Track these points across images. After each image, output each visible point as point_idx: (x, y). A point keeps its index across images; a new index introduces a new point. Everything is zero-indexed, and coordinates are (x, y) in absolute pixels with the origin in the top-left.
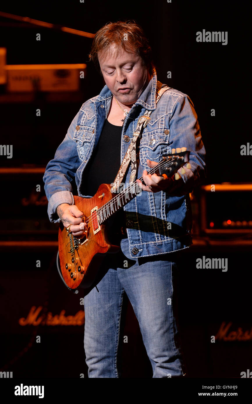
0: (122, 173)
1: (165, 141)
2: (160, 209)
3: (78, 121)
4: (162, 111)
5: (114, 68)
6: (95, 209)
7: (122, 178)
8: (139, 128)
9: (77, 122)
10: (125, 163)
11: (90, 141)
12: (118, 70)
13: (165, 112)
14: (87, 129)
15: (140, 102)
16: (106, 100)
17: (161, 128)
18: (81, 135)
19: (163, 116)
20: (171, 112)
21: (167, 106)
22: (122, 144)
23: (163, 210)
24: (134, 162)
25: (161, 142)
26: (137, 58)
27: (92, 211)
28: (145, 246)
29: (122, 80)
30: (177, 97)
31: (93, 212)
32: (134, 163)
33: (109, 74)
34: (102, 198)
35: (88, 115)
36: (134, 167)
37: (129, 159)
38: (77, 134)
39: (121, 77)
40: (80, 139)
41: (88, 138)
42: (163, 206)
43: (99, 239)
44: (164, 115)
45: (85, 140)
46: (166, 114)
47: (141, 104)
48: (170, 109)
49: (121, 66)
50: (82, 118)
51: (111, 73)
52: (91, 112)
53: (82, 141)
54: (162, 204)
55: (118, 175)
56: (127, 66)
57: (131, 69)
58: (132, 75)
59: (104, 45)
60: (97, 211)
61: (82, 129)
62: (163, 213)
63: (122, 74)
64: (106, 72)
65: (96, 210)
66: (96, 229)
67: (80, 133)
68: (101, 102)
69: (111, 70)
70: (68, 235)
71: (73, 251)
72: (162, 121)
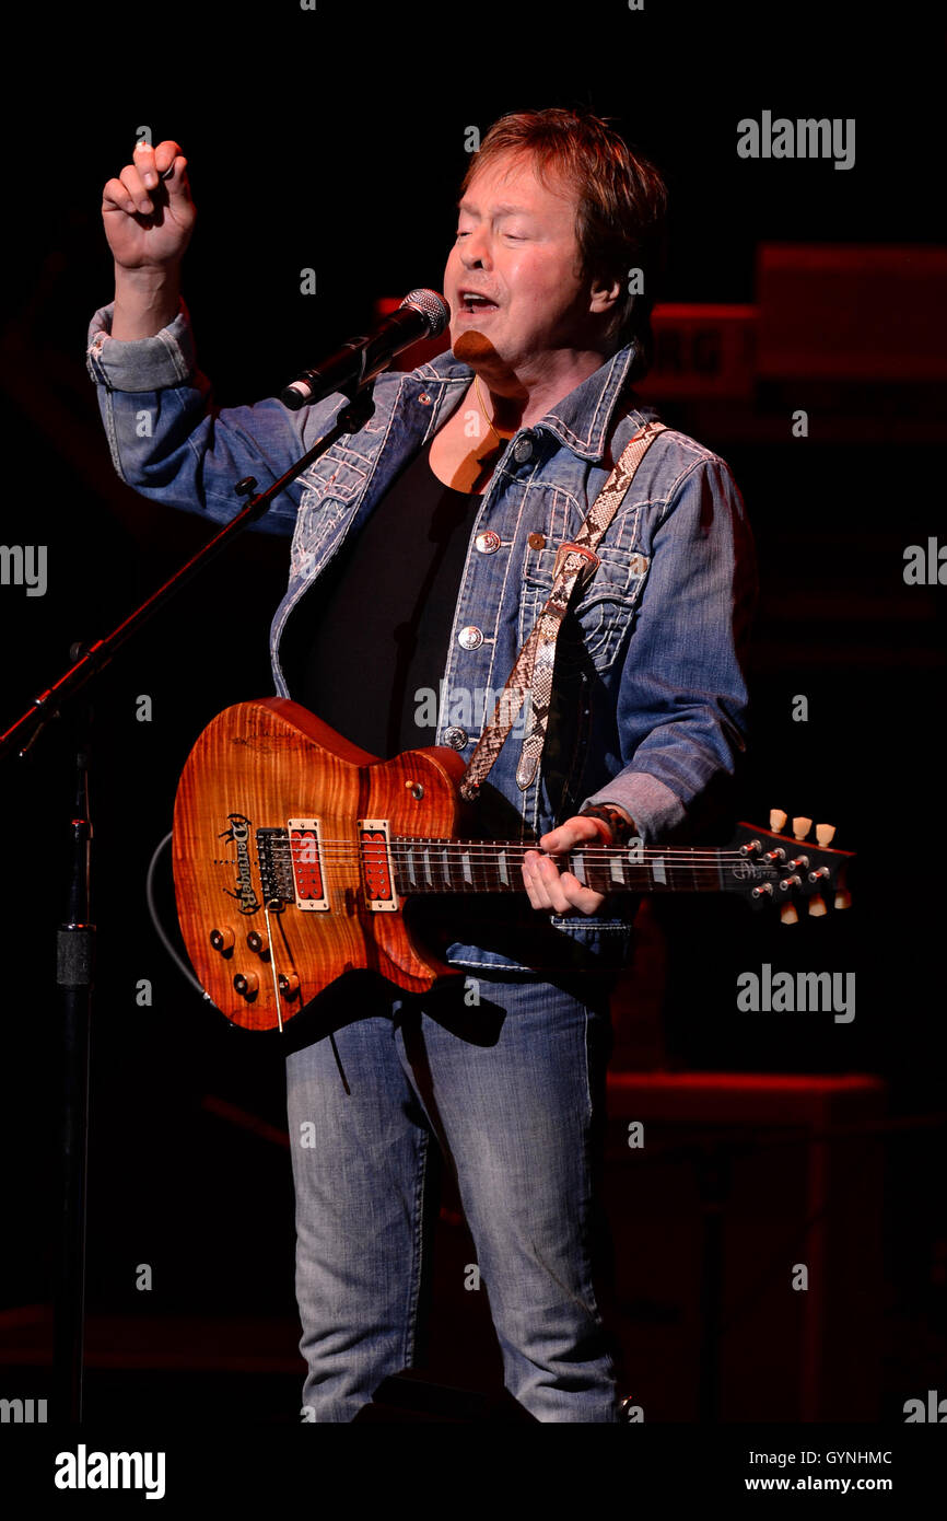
1: (626, 595)
4: (636, 489)
11: (349, 500)
13: (645, 494)
14: (354, 460)
16: (447, 384)
17: (623, 545)
18: (324, 472)
19: (635, 506)
20: (666, 501)
21: (655, 474)
22: (468, 561)
25: (609, 591)
30: (696, 455)
38: (314, 467)
40: (317, 487)
41: (346, 488)
44: (639, 504)
45: (333, 494)
46: (646, 502)
47: (552, 427)
48: (664, 490)
53: (319, 495)
61: (334, 455)
67: (321, 467)
68: (425, 381)
70: (230, 832)
71: (251, 903)
72: (630, 523)
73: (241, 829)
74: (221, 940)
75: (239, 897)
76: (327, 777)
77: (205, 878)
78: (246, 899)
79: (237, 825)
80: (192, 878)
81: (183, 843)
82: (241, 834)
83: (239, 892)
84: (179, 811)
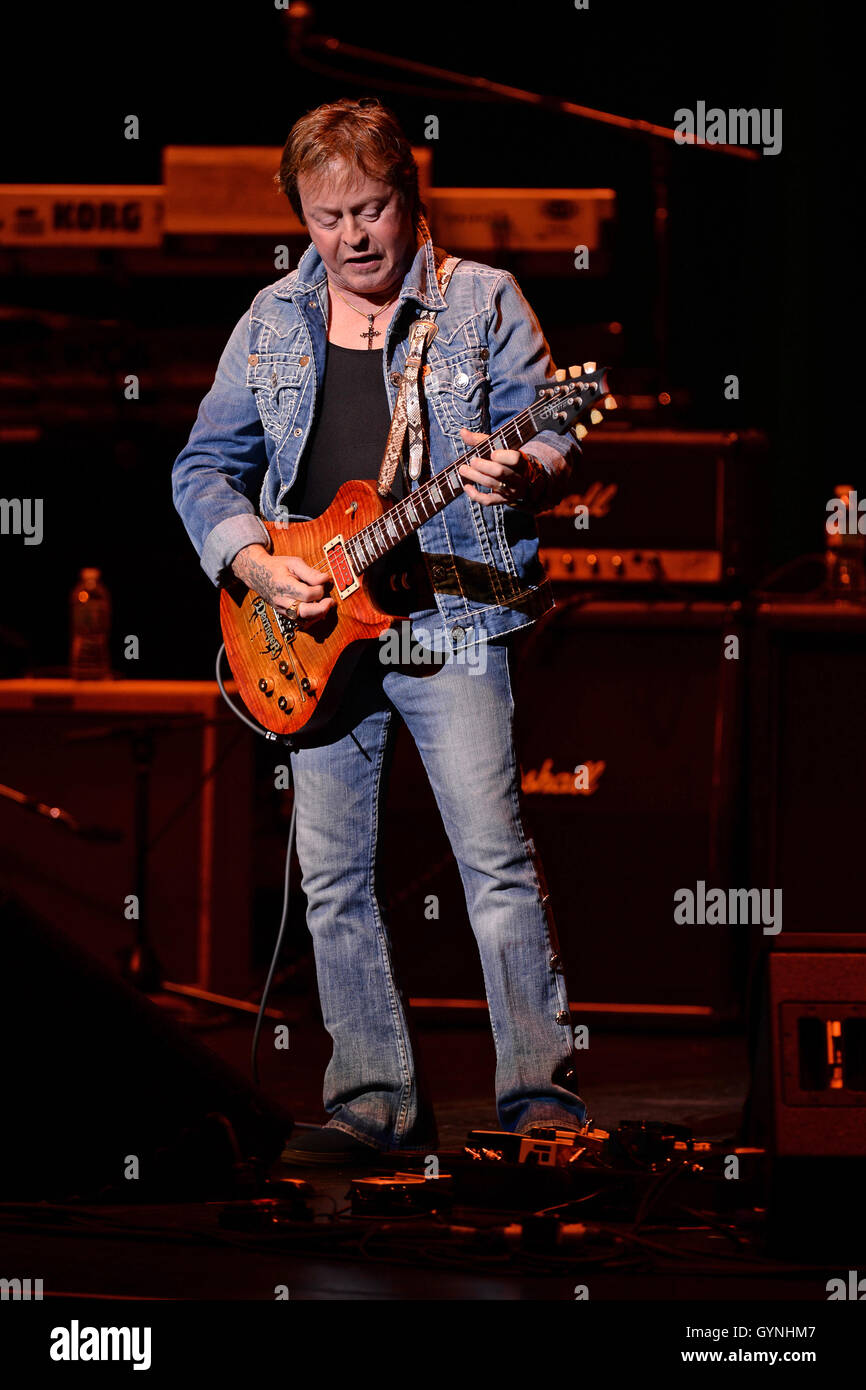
0: (394, 451)
2: (494, 529)
3: (251, 345)
4: (465, 308)
5: (338, 214)
6: (335, 541)
7: (396, 464)
8: (416, 348)
9: (248, 347)
10: (397, 429)
11: (299, 384)
12: (348, 219)
13: (473, 311)
14: (282, 358)
15: (409, 290)
16: (318, 289)
17: (473, 346)
18: (264, 374)
19: (469, 318)
20: (488, 308)
21: (474, 298)
23: (501, 530)
24: (415, 425)
26: (389, 189)
27: (328, 546)
28: (476, 618)
29: (357, 240)
30: (494, 277)
31: (333, 549)
32: (416, 430)
33: (326, 225)
34: (353, 513)
35: (277, 328)
36: (417, 437)
37: (403, 421)
38: (255, 373)
39: (355, 235)
40: (265, 384)
42: (500, 523)
43: (357, 607)
44: (472, 317)
46: (476, 314)
47: (415, 296)
48: (484, 304)
49: (356, 211)
50: (261, 338)
51: (331, 225)
52: (282, 322)
53: (269, 389)
54: (497, 519)
55: (387, 458)
56: (369, 210)
57: (377, 215)
58: (379, 228)
59: (315, 161)
60: (343, 543)
61: (264, 361)
62: (502, 538)
63: (356, 226)
64: (319, 220)
65: (340, 544)
66: (347, 586)
67: (261, 372)
68: (307, 294)
69: (330, 219)
70: (255, 613)
71: (277, 648)
72: (470, 329)
73: (261, 605)
74: (266, 685)
75: (270, 650)
76: (302, 540)
77: (248, 656)
78: (273, 649)
79: (257, 605)
80: (241, 662)
81: (231, 644)
82: (260, 610)
83: (268, 647)
84: (224, 621)
